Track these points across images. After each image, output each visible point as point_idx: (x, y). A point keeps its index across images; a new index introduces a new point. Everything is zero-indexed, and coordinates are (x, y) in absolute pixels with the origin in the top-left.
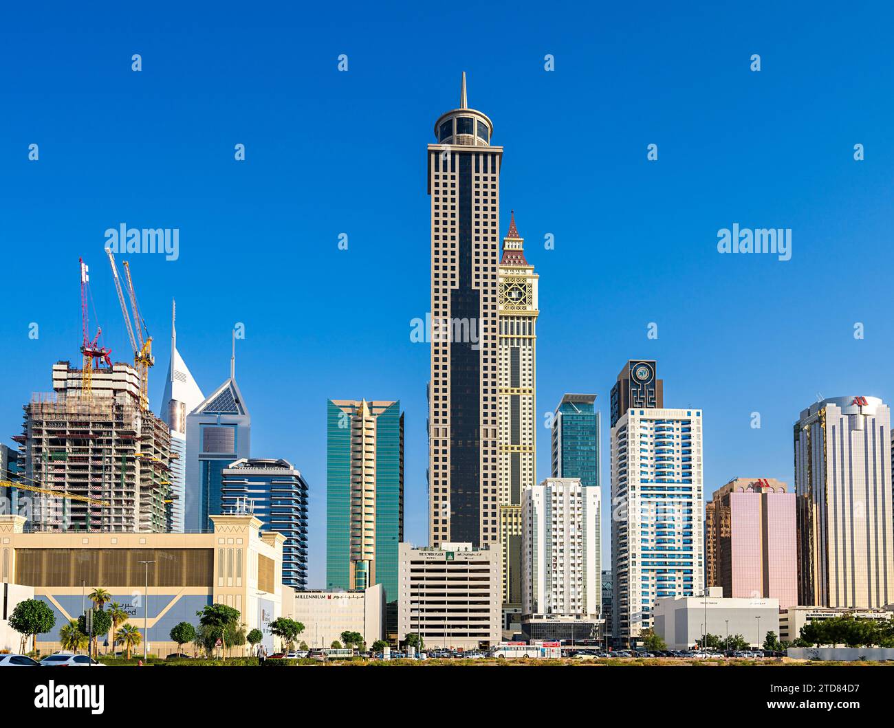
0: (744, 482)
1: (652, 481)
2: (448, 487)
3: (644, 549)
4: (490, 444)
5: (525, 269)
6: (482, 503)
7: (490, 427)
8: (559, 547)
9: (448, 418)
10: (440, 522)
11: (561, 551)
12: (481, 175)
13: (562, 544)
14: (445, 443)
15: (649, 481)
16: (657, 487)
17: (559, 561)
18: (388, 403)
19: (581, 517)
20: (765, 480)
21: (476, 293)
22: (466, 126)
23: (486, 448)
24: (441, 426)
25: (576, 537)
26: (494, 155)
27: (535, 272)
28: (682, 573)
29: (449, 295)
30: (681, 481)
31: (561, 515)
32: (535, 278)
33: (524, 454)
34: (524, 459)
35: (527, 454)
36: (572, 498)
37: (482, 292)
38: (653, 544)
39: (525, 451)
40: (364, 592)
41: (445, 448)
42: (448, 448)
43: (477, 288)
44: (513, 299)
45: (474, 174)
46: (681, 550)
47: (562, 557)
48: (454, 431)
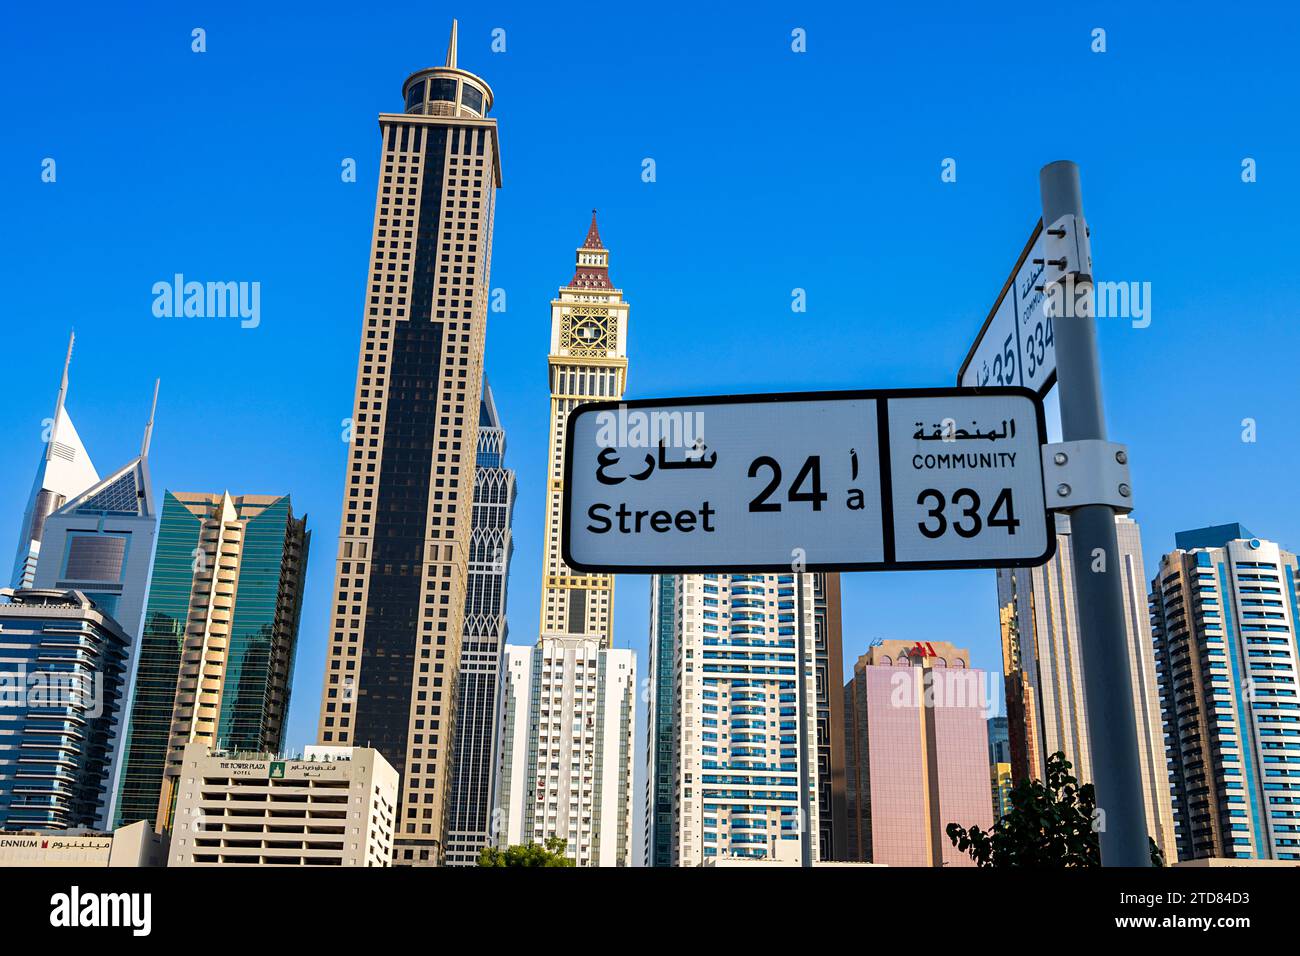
0: (895, 647)
1: (725, 642)
2: (359, 645)
3: (707, 765)
4: (440, 571)
5: (608, 296)
6: (417, 674)
7: (442, 542)
8: (550, 759)
9: (371, 525)
10: (339, 708)
11: (555, 766)
12: (461, 156)
13: (556, 753)
14: (361, 568)
15: (720, 641)
16: (733, 653)
17: (550, 786)
18: (269, 500)
19: (595, 703)
20: (928, 644)
21: (436, 327)
22: (444, 90)
23: (432, 579)
24: (357, 539)
25: (583, 741)
26: (482, 130)
27: (623, 298)
28: (779, 812)
29: (391, 330)
30: (777, 643)
31: (558, 701)
32: (623, 308)
33: (594, 592)
34: (594, 601)
35: (599, 592)
36: (579, 670)
37: (446, 327)
38: (726, 757)
39: (595, 587)
40: (112, 836)
41: (360, 576)
42: (366, 577)
43: (440, 320)
44: (585, 340)
45: (449, 156)
46: (777, 770)
47: (555, 779)
48: (379, 547)
